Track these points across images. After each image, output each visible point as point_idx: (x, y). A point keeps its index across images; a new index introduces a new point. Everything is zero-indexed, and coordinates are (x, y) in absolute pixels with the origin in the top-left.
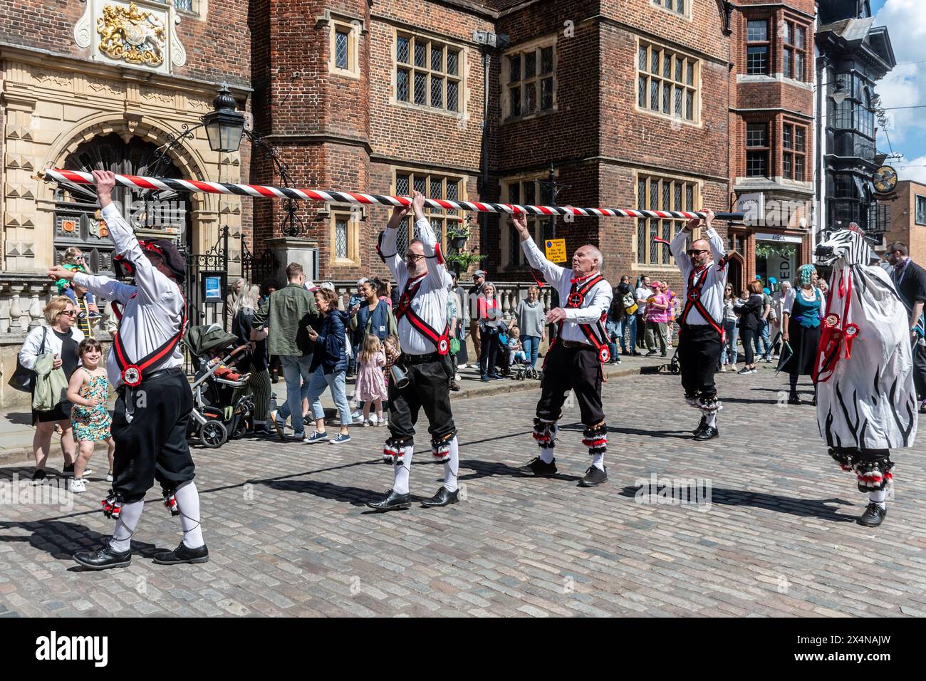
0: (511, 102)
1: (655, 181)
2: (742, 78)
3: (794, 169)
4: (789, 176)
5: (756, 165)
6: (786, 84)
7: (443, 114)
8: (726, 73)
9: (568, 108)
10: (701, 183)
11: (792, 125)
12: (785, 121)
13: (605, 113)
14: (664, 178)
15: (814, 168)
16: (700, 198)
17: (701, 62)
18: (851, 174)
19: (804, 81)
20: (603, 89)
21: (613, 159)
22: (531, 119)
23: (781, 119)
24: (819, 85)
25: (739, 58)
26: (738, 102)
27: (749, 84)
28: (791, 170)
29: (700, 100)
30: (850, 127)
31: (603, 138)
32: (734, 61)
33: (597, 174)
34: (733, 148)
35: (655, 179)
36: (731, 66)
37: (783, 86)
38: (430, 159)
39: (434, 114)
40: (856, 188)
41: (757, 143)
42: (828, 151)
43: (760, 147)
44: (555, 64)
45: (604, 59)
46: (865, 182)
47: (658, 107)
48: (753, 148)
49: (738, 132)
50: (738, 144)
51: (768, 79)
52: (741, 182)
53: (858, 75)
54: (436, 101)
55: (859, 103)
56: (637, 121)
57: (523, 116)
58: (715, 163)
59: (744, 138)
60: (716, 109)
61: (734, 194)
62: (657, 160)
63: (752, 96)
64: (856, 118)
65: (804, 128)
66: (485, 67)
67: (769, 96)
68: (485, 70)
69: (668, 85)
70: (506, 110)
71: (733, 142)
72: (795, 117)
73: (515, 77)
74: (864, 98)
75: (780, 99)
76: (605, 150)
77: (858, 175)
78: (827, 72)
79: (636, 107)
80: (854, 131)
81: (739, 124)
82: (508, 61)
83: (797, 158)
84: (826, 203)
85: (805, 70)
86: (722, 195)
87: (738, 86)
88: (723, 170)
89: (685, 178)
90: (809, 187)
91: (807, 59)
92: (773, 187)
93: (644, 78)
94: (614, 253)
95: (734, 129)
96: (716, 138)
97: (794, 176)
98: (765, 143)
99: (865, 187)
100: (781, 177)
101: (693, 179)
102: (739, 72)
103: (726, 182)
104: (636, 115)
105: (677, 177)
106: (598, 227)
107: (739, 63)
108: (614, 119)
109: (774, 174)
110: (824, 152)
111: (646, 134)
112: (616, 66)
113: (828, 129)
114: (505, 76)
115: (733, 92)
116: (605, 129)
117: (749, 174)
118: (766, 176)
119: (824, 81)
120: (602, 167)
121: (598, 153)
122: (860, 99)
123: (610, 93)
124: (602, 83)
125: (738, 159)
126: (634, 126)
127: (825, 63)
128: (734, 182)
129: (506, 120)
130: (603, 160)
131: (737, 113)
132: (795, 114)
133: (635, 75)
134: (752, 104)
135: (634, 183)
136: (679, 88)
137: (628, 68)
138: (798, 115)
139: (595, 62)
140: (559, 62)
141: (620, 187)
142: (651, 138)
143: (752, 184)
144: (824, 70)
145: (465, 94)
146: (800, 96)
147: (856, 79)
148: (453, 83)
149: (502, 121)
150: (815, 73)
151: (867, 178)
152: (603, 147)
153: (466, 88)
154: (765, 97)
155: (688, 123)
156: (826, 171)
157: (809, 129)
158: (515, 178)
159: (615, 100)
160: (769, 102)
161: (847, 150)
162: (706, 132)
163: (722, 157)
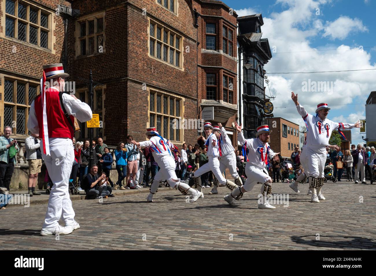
0: (81, 47)
1: (159, 95)
2: (203, 50)
3: (228, 97)
4: (226, 100)
5: (211, 94)
6: (224, 56)
7: (37, 48)
8: (196, 46)
9: (111, 51)
10: (184, 99)
11: (227, 76)
12: (224, 73)
13: (131, 55)
14: (164, 94)
15: (238, 99)
16: (183, 107)
17: (183, 38)
18: (254, 104)
19: (232, 56)
20: (129, 42)
21: (136, 80)
22: (92, 57)
23: (222, 72)
24: (240, 60)
25: (202, 41)
26: (202, 62)
27: (207, 54)
28: (227, 98)
29: (183, 57)
30: (253, 82)
31: (130, 68)
32: (200, 41)
33: (126, 87)
34: (200, 85)
35: (160, 94)
36: (198, 44)
37: (222, 56)
38: (28, 73)
39: (32, 48)
40: (256, 111)
41: (211, 83)
42: (244, 92)
43: (213, 85)
44: (104, 27)
45: (130, 26)
46: (260, 109)
47: (161, 57)
48: (209, 85)
49: (202, 77)
50: (202, 83)
51: (216, 52)
52: (204, 101)
53: (257, 59)
54: (33, 40)
55: (257, 72)
56: (149, 62)
57: (87, 55)
58: (191, 90)
59: (205, 80)
60: (191, 63)
61: (201, 108)
62: (160, 84)
63: (209, 60)
64: (256, 78)
65: (233, 79)
66: (65, 26)
67: (217, 61)
68: (65, 28)
69: (166, 47)
70: (78, 51)
71: (200, 81)
72: (228, 72)
73: (83, 33)
74: (259, 70)
75: (221, 62)
76: (131, 74)
77: (257, 105)
78: (243, 55)
79: (149, 54)
80: (255, 84)
81: (202, 73)
82: (79, 25)
83: (230, 93)
84: (243, 117)
85: (233, 51)
86: (194, 107)
87: (202, 54)
88: (195, 94)
89: (175, 96)
90: (235, 107)
91: (234, 46)
92: (219, 105)
93: (152, 40)
94: (136, 131)
95: (201, 76)
96: (191, 78)
97: (228, 101)
98: (215, 84)
99: (260, 111)
100: (222, 101)
101: (179, 97)
102: (202, 47)
103: (196, 100)
104: (149, 59)
105: (171, 95)
106: (127, 116)
107: (202, 43)
108: (136, 59)
109: (219, 99)
110: (242, 93)
111: (154, 70)
112: (137, 31)
113: (244, 82)
114: (78, 33)
115: (200, 57)
116: (131, 64)
117: (208, 98)
118: (215, 100)
119: (242, 58)
120: (129, 83)
121: (127, 76)
122: (257, 70)
123: (134, 45)
124: (129, 38)
125: (202, 90)
126: (148, 64)
127: (242, 51)
128: (201, 101)
129: (78, 57)
130: (130, 80)
131: (202, 68)
132: (228, 71)
133: (148, 38)
134: (208, 64)
135: (148, 95)
136: (172, 49)
137: (144, 34)
138: (230, 72)
139: (125, 27)
140: (107, 26)
141: (140, 96)
142: (157, 72)
143: (209, 103)
144: (242, 54)
145: (53, 40)
146: (230, 63)
147: (256, 61)
148: (45, 33)
149: (76, 57)
150: (238, 54)
151: (261, 107)
152: (130, 73)
153: (53, 36)
154: (214, 61)
155: (177, 68)
156: (243, 102)
157: (235, 79)
158: (83, 89)
159: (137, 48)
160: (217, 64)
161: (252, 93)
162: (186, 74)
163: (194, 88)
